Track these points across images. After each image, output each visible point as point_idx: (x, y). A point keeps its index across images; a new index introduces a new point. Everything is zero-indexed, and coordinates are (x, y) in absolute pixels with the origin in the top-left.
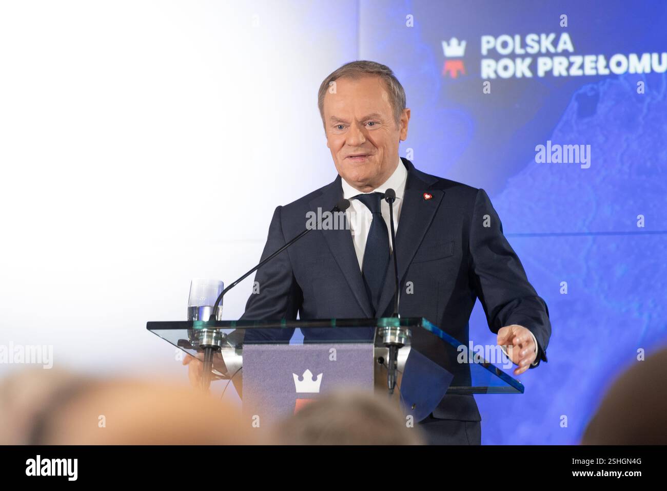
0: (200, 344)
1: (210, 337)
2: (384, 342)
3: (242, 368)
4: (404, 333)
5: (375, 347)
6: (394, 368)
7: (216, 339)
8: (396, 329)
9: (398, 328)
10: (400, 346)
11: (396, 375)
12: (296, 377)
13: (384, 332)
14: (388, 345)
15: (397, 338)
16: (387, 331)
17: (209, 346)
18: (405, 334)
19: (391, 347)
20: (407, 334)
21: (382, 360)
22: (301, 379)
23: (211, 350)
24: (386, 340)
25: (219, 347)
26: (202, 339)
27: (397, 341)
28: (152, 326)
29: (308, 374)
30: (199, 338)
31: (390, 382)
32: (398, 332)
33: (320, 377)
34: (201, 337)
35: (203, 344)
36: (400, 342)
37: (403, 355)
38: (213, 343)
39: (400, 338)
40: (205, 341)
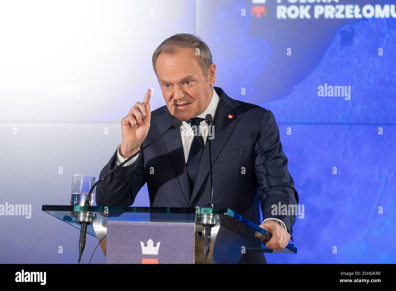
0: (78, 220)
1: (85, 216)
2: (202, 223)
3: (106, 236)
4: (215, 217)
5: (196, 225)
6: (208, 241)
7: (89, 217)
8: (210, 215)
9: (212, 214)
10: (213, 225)
11: (209, 246)
12: (142, 244)
13: (202, 216)
14: (204, 225)
15: (211, 221)
16: (204, 216)
17: (84, 222)
18: (216, 218)
19: (207, 226)
20: (218, 218)
21: (200, 234)
22: (146, 245)
23: (85, 224)
25: (91, 222)
26: (80, 217)
27: (210, 223)
28: (46, 208)
29: (150, 242)
31: (205, 250)
32: (211, 217)
33: (158, 244)
34: (79, 216)
35: (80, 220)
36: (212, 223)
37: (215, 231)
38: (87, 220)
39: (213, 221)
40: (81, 219)
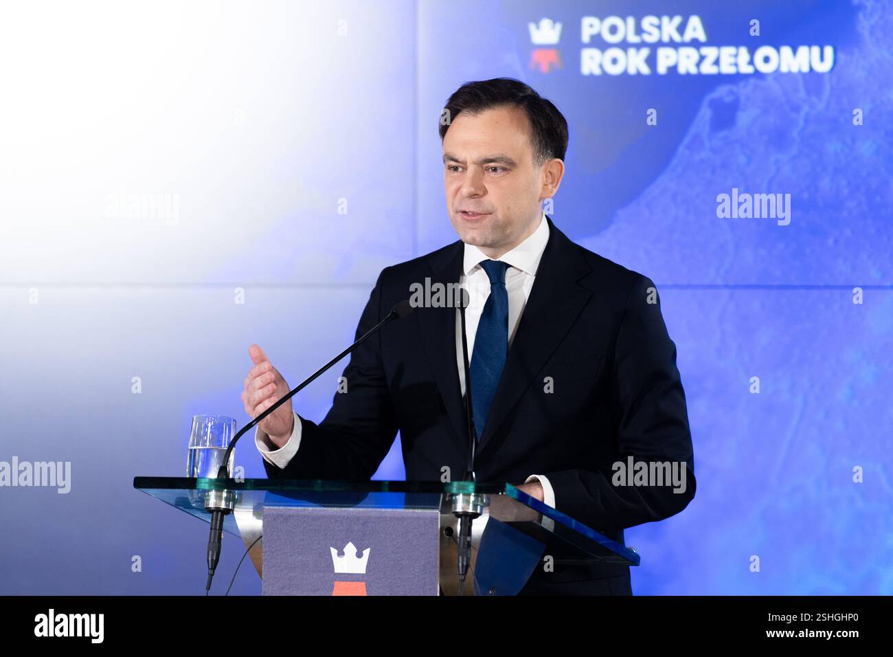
0: (205, 506)
1: (219, 498)
2: (453, 510)
3: (261, 537)
4: (480, 499)
5: (441, 513)
6: (466, 547)
7: (227, 500)
8: (469, 495)
9: (473, 494)
10: (475, 515)
12: (334, 552)
13: (454, 498)
14: (458, 515)
15: (471, 506)
16: (457, 497)
17: (217, 510)
18: (482, 500)
19: (463, 517)
20: (485, 501)
21: (449, 531)
22: (341, 553)
23: (220, 514)
24: (456, 508)
25: (231, 510)
26: (208, 500)
27: (470, 510)
28: (141, 483)
29: (350, 549)
30: (205, 498)
31: (460, 565)
32: (472, 499)
33: (366, 552)
34: (207, 498)
35: (210, 506)
36: (474, 511)
37: (479, 526)
38: (223, 506)
39: (475, 506)
40: (212, 503)
